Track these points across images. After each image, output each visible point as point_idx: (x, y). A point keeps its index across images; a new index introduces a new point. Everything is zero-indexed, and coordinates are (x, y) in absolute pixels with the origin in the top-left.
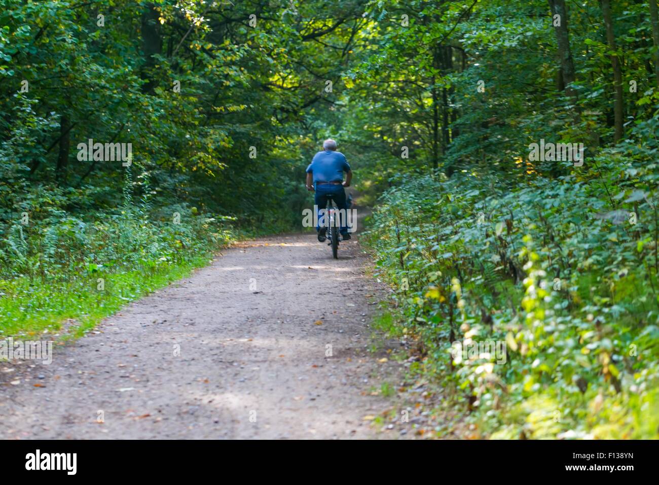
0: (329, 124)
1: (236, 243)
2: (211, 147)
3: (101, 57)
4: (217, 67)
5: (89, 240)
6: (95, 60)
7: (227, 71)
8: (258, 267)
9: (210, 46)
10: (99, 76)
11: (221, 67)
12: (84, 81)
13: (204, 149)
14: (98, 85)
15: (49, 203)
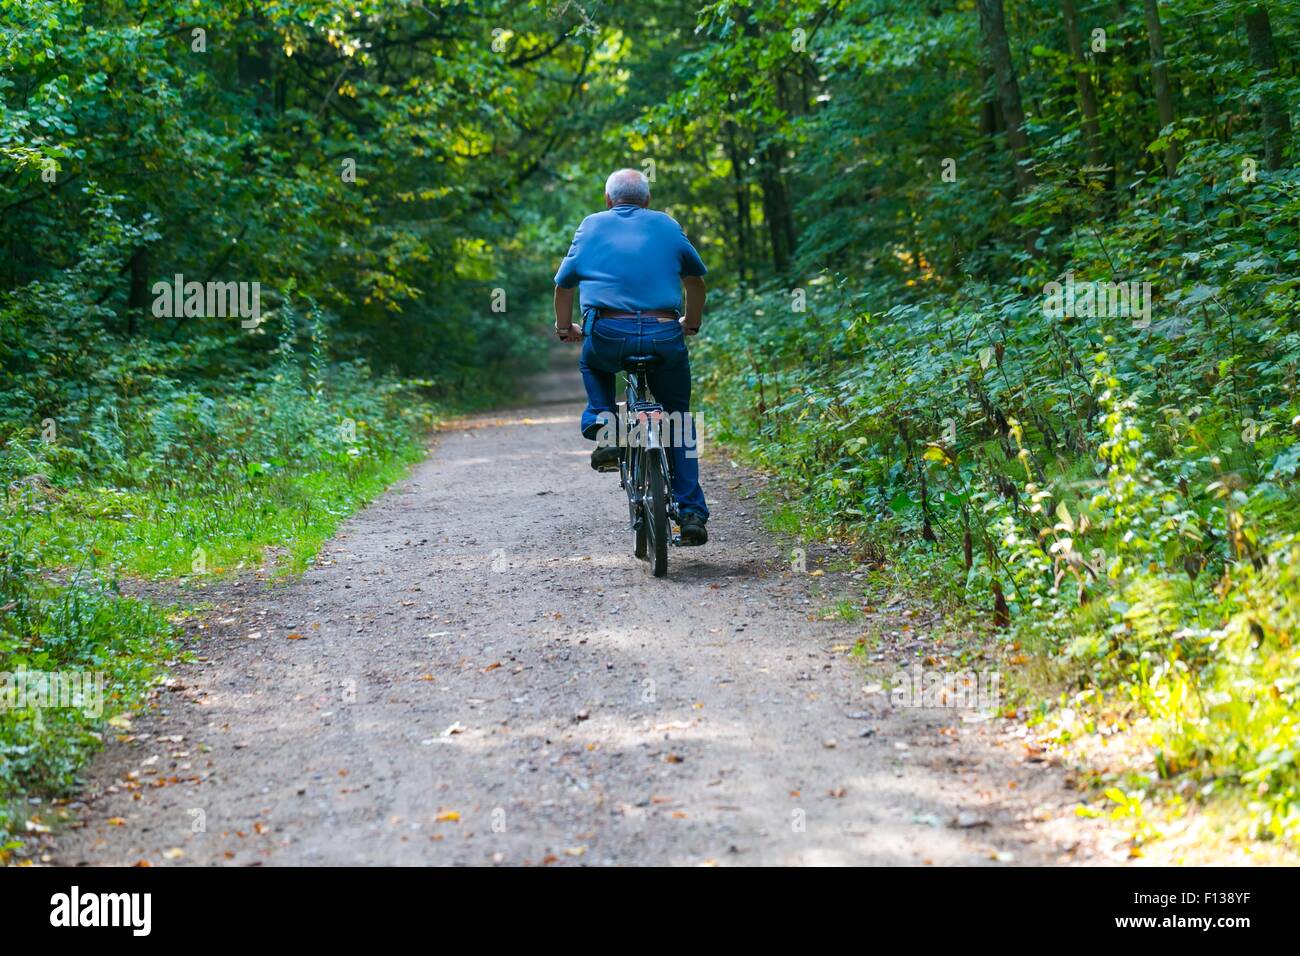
0: (544, 216)
1: (443, 423)
2: (394, 261)
3: (202, 116)
4: (401, 125)
5: (222, 425)
6: (197, 123)
7: (415, 130)
8: (515, 458)
9: (386, 89)
10: (207, 150)
11: (405, 124)
12: (179, 160)
13: (382, 265)
14: (204, 166)
15: (145, 369)
